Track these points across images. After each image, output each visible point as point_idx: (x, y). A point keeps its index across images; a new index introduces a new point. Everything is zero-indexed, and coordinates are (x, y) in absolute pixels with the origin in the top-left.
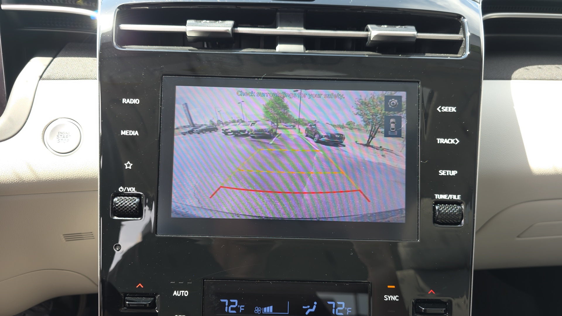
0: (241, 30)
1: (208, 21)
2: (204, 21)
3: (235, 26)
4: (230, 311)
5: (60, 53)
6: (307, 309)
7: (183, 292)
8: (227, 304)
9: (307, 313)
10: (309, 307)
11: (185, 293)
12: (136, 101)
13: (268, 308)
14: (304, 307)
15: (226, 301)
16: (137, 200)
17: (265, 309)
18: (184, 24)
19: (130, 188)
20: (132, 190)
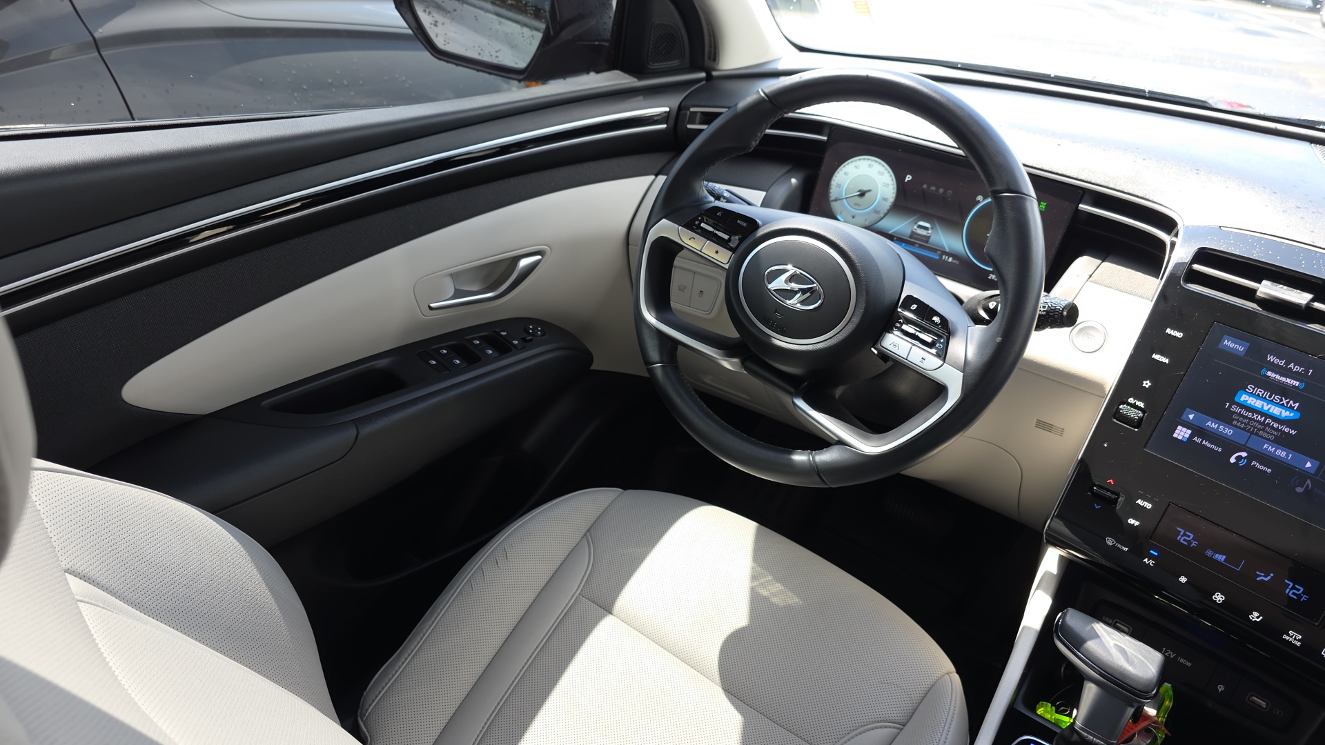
0: (1317, 305)
1: (1285, 287)
2: (1281, 286)
3: (1313, 300)
4: (1182, 541)
5: (1108, 258)
6: (1261, 576)
7: (1146, 503)
8: (1181, 534)
9: (1258, 579)
10: (1263, 574)
11: (1149, 506)
12: (1179, 335)
13: (1221, 556)
14: (1257, 572)
15: (1183, 531)
16: (1141, 414)
17: (1217, 555)
18: (1260, 283)
19: (1139, 403)
20: (1141, 404)
